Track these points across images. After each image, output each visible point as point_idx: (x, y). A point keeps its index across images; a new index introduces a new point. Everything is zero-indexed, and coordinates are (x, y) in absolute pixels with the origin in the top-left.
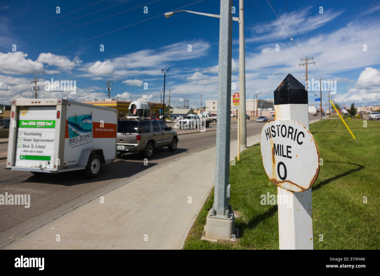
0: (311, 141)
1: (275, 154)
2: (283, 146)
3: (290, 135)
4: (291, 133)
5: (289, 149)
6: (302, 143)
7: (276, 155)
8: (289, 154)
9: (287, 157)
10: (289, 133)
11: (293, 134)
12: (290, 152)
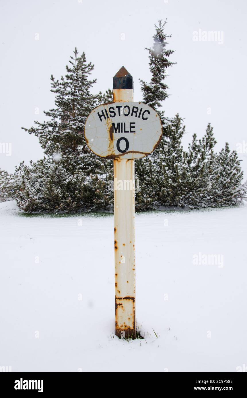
0: (156, 116)
1: (113, 132)
2: (125, 123)
3: (134, 114)
4: (136, 112)
5: (132, 125)
6: (147, 118)
7: (116, 132)
8: (133, 129)
9: (130, 132)
10: (133, 112)
11: (138, 113)
12: (134, 127)
